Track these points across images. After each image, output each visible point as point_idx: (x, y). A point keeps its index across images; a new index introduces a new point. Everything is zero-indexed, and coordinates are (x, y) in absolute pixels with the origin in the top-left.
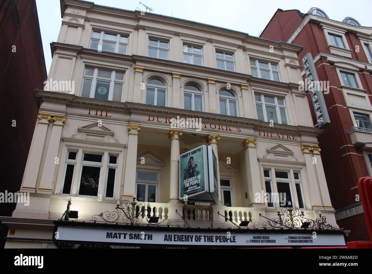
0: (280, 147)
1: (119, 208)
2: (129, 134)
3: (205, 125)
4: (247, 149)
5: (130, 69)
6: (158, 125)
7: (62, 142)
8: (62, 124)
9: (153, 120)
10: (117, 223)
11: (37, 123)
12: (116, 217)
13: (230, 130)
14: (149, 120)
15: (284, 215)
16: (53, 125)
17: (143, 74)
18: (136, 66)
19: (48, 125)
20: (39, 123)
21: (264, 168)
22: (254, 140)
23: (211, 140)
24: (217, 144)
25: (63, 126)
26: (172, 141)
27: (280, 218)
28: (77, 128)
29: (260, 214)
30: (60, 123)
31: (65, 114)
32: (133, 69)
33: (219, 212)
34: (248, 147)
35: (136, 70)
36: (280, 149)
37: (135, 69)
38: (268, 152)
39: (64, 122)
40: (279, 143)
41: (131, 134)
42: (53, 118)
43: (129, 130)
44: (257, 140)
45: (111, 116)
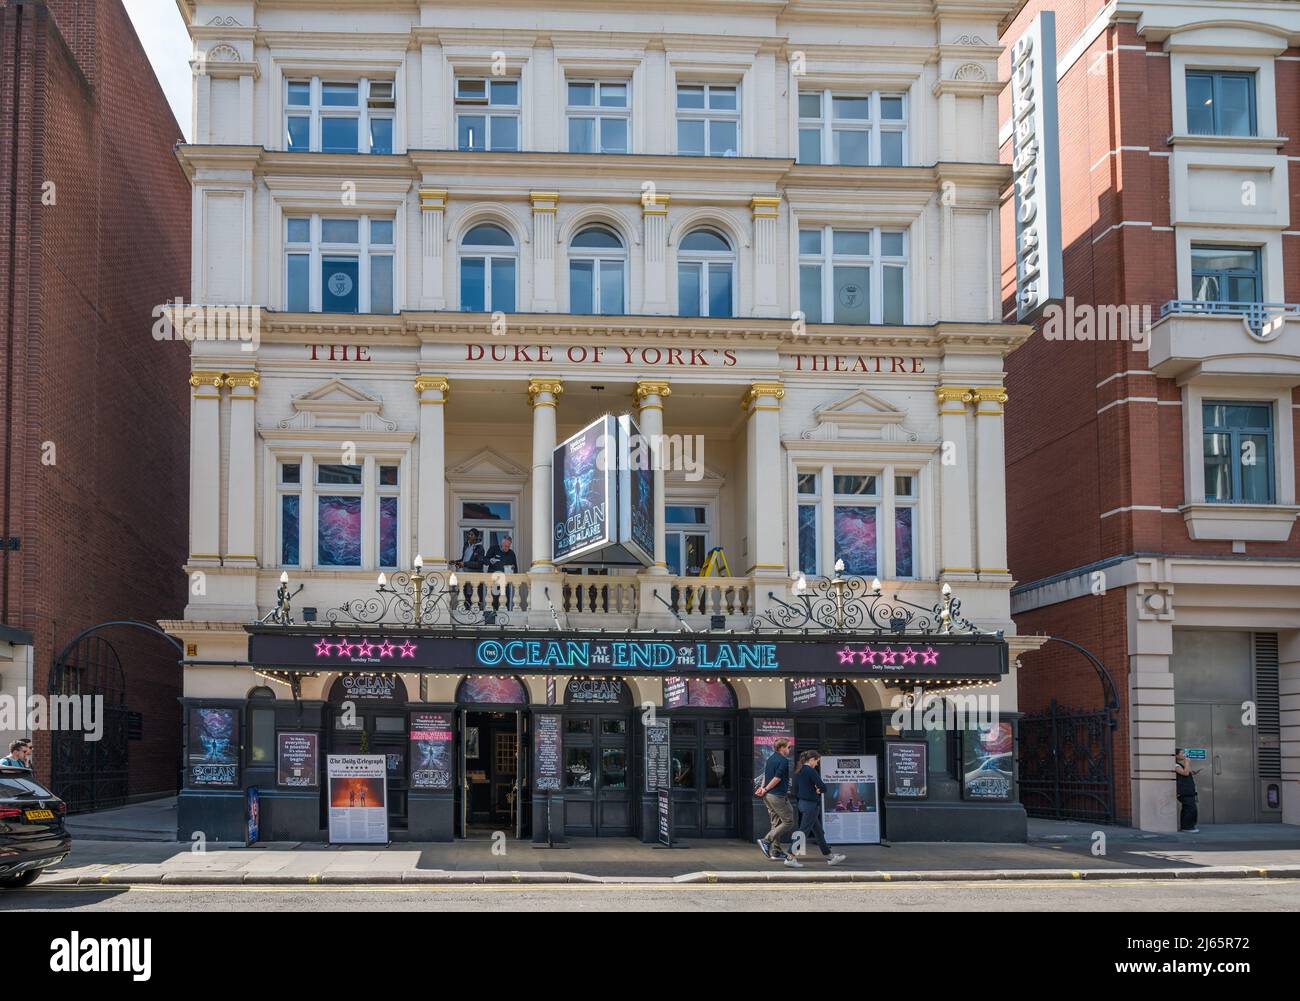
0: (860, 400)
1: (386, 591)
2: (420, 404)
3: (629, 356)
4: (753, 417)
5: (407, 204)
6: (495, 368)
7: (260, 441)
8: (251, 393)
9: (482, 356)
10: (381, 624)
11: (192, 398)
12: (380, 612)
13: (704, 363)
14: (470, 358)
15: (817, 595)
16: (231, 398)
17: (444, 213)
18: (422, 191)
19: (220, 401)
20: (197, 397)
21: (799, 469)
22: (776, 386)
23: (645, 397)
24: (662, 410)
25: (255, 400)
26: (535, 411)
27: (808, 605)
28: (288, 400)
29: (771, 594)
30: (246, 391)
31: (253, 366)
32: (416, 200)
33: (655, 591)
34: (755, 410)
35: (426, 203)
36: (861, 408)
37: (421, 199)
38: (818, 420)
39: (255, 389)
40: (861, 387)
41: (426, 403)
42: (227, 381)
43: (420, 392)
44: (786, 385)
45: (369, 360)
